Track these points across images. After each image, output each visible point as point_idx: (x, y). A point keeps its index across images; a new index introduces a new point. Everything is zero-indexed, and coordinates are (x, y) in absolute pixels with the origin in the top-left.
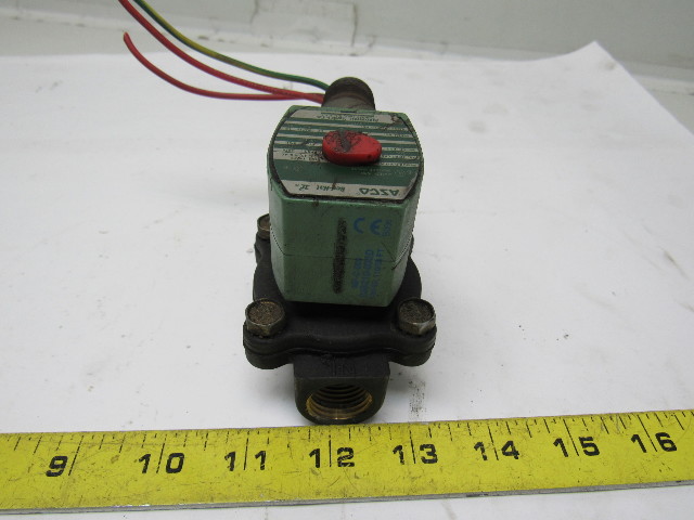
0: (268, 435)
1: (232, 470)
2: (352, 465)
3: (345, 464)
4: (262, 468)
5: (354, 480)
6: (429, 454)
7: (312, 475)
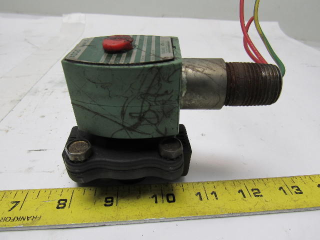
0: (213, 184)
1: (201, 200)
2: (262, 196)
3: (258, 196)
4: (217, 199)
5: (266, 203)
6: (297, 190)
7: (244, 201)
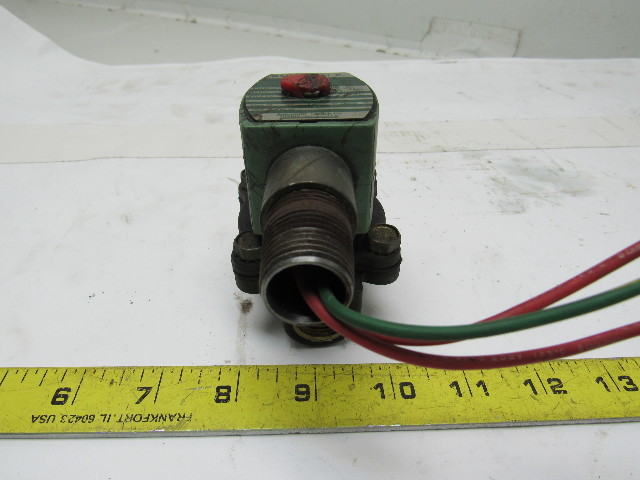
1: (460, 395)
2: (565, 392)
3: (560, 392)
4: (487, 394)
5: (573, 405)
6: (628, 383)
7: (534, 401)
